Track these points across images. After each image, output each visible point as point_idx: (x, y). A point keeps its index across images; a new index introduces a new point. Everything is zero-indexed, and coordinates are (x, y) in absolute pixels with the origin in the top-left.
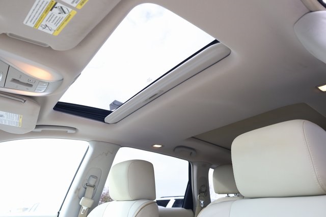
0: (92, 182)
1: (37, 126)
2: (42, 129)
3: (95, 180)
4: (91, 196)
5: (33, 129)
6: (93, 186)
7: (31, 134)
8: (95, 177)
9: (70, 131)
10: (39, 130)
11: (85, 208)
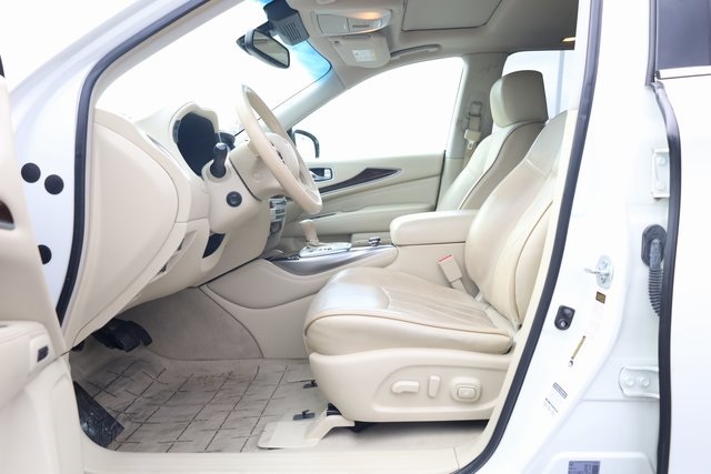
0: (476, 110)
1: (392, 54)
2: (398, 56)
3: (479, 107)
4: (477, 127)
5: (389, 58)
6: (479, 115)
7: (391, 65)
8: (480, 104)
9: (431, 50)
10: (397, 57)
11: (472, 142)
